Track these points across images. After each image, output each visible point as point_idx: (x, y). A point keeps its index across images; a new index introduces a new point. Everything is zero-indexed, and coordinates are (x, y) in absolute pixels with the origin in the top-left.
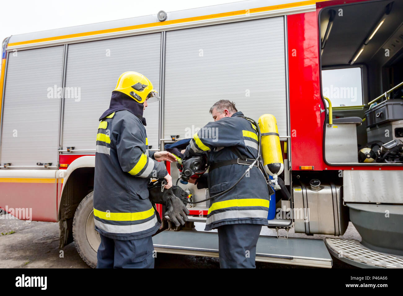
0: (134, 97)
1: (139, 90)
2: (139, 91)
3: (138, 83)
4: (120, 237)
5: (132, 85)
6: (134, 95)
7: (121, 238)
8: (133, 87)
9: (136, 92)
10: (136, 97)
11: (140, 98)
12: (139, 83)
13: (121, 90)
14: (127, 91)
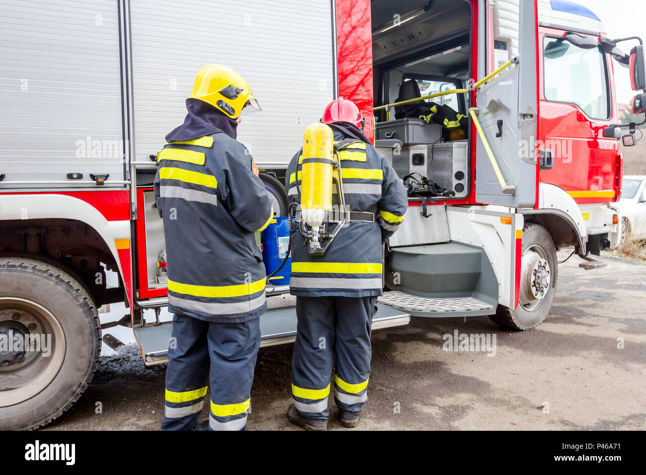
0: (223, 109)
1: (230, 97)
2: (231, 99)
3: (228, 85)
4: (234, 319)
5: (221, 90)
6: (224, 106)
7: (236, 320)
8: (222, 93)
9: (226, 100)
10: (227, 109)
11: (233, 110)
12: (230, 86)
13: (202, 97)
14: (211, 98)
